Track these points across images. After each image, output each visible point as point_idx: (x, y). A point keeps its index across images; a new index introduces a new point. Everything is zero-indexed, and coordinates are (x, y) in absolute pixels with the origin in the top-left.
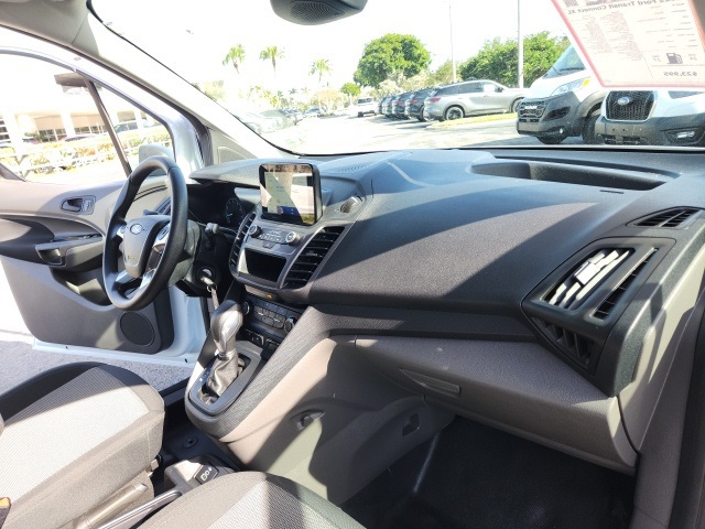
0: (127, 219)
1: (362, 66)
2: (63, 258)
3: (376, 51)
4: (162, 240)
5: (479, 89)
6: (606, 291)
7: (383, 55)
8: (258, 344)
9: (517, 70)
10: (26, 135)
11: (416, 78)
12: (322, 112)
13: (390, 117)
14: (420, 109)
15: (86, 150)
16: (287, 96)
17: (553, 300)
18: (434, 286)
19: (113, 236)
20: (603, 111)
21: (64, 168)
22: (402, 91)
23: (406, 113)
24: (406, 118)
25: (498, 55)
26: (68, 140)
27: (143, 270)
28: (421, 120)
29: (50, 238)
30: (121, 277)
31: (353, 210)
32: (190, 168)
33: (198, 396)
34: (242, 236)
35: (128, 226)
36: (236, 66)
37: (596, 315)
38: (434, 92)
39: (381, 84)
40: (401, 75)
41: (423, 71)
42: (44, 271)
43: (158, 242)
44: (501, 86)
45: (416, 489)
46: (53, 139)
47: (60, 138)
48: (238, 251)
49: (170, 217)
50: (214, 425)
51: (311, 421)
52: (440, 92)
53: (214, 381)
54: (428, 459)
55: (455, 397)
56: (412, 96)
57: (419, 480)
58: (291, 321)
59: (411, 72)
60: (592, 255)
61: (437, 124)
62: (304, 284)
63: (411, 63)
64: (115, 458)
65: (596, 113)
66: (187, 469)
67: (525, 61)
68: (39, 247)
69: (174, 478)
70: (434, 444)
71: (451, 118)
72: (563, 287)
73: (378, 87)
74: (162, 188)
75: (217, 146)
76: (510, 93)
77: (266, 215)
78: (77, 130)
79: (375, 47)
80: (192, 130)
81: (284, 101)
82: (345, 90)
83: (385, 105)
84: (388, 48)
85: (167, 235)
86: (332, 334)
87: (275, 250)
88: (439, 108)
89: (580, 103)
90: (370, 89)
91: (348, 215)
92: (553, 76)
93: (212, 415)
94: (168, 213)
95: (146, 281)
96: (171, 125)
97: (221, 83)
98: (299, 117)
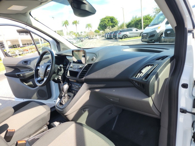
0: (40, 65)
1: (100, 25)
2: (23, 76)
3: (104, 21)
4: (49, 69)
5: (131, 30)
6: (147, 74)
7: (105, 22)
8: (73, 93)
9: (141, 25)
10: (9, 46)
11: (115, 28)
12: (89, 38)
13: (108, 39)
14: (116, 36)
15: (26, 50)
16: (80, 34)
17: (137, 77)
18: (112, 76)
19: (37, 69)
20: (164, 35)
21: (20, 55)
22: (111, 31)
23: (112, 37)
24: (112, 39)
25: (136, 21)
26: (21, 47)
27: (44, 76)
28: (116, 39)
29: (20, 71)
30: (39, 79)
31: (94, 60)
32: (55, 52)
33: (59, 105)
34: (68, 67)
35: (41, 66)
36: (66, 26)
37: (145, 79)
38: (119, 32)
39: (105, 30)
40: (111, 27)
41: (116, 26)
42: (18, 80)
43: (48, 69)
44: (137, 29)
45: (113, 129)
46: (16, 47)
47: (18, 47)
48: (67, 71)
49: (51, 64)
50: (63, 111)
51: (86, 111)
52: (121, 31)
53: (62, 101)
54: (116, 122)
55: (118, 102)
56: (113, 33)
57: (114, 127)
58: (80, 86)
59: (113, 26)
60: (145, 67)
61: (120, 40)
62: (83, 77)
63: (113, 24)
64: (39, 121)
65: (162, 36)
66: (56, 123)
67: (144, 22)
68: (17, 74)
69: (53, 125)
70: (117, 118)
71: (124, 38)
72: (139, 74)
73: (104, 31)
74: (48, 58)
75: (62, 47)
76: (140, 31)
77: (74, 62)
78: (23, 45)
79: (103, 20)
80: (55, 43)
81: (79, 35)
82: (96, 32)
83: (106, 35)
84: (107, 20)
85: (50, 68)
86: (90, 89)
87: (76, 70)
88: (121, 36)
89: (158, 33)
90: (102, 31)
91: (93, 61)
92: (150, 26)
93: (62, 109)
94: (50, 63)
95: (45, 79)
96: (50, 42)
97: (62, 31)
98: (83, 39)
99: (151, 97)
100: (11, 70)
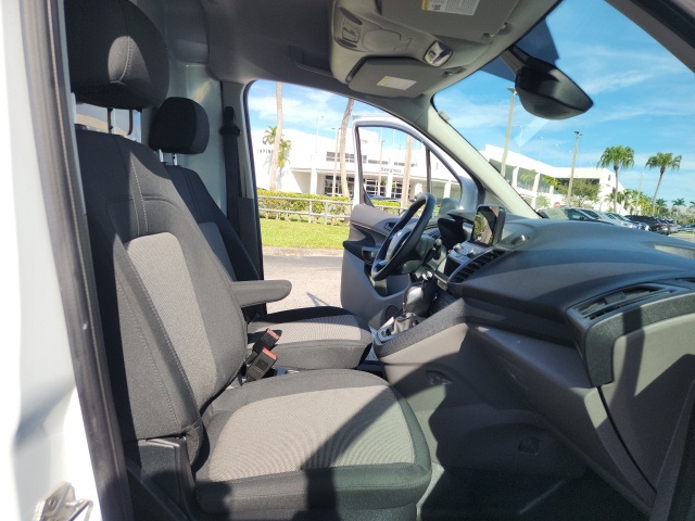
6: (611, 307)
19: (390, 239)
30: (382, 262)
31: (518, 244)
33: (382, 333)
36: (616, 169)
37: (591, 318)
50: (381, 347)
51: (440, 383)
62: (463, 281)
68: (364, 248)
72: (596, 305)
80: (476, 191)
86: (467, 320)
87: (459, 259)
91: (513, 246)
93: (382, 343)
96: (463, 184)
97: (595, 182)
98: (673, 229)
99: (596, 390)
100: (358, 238)
